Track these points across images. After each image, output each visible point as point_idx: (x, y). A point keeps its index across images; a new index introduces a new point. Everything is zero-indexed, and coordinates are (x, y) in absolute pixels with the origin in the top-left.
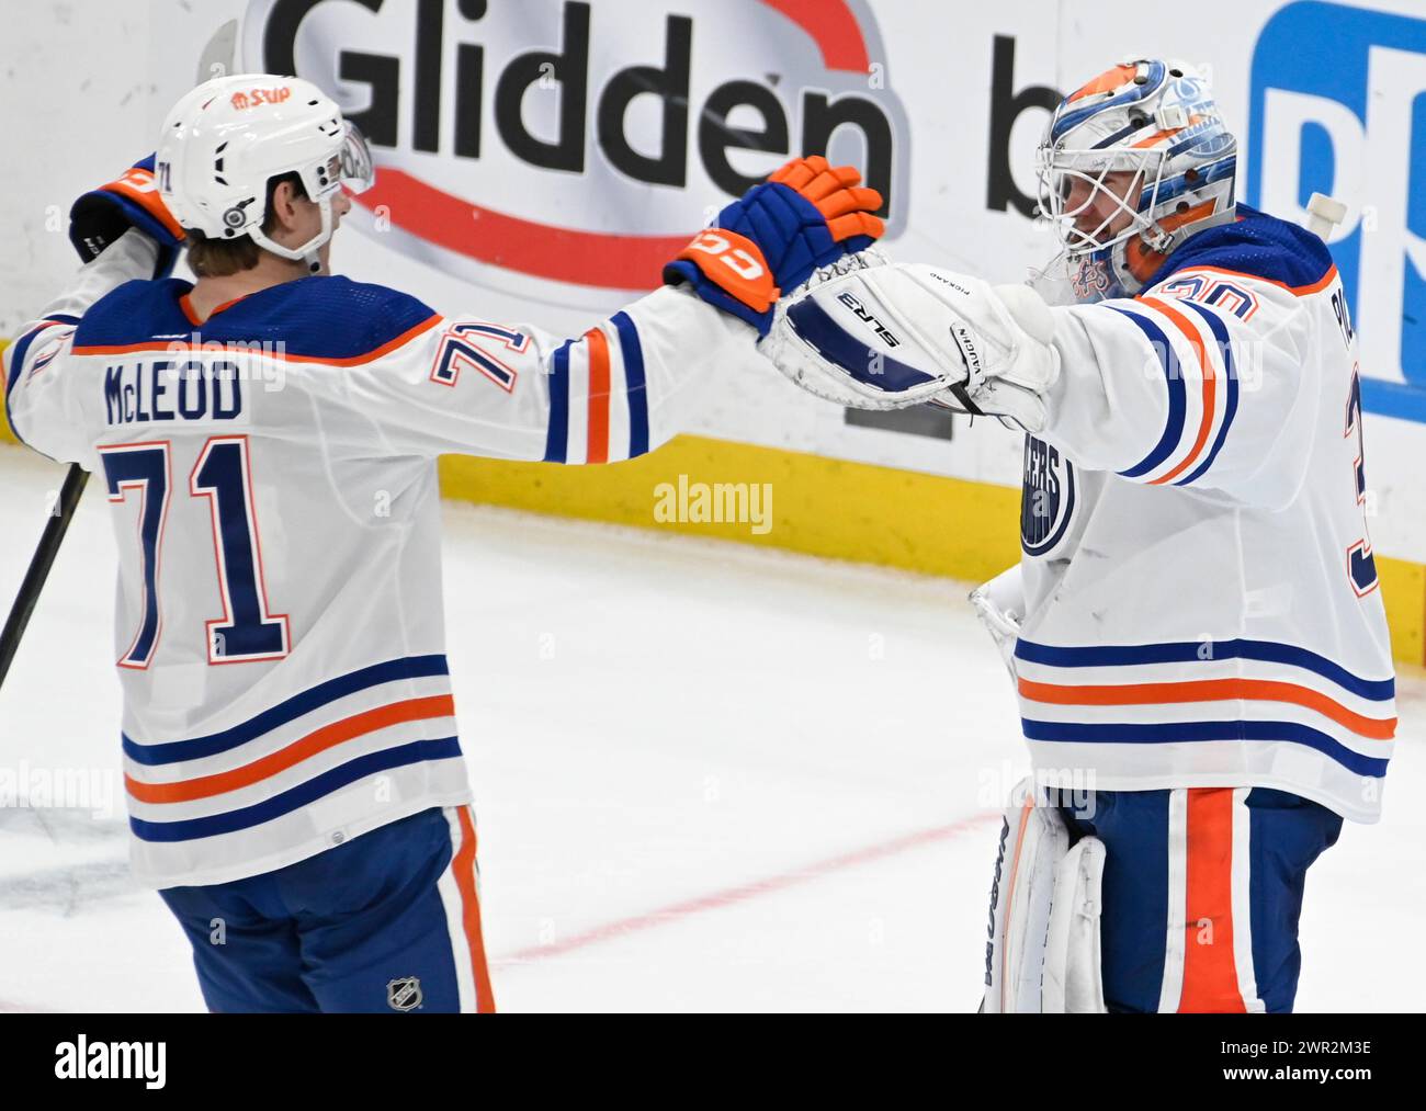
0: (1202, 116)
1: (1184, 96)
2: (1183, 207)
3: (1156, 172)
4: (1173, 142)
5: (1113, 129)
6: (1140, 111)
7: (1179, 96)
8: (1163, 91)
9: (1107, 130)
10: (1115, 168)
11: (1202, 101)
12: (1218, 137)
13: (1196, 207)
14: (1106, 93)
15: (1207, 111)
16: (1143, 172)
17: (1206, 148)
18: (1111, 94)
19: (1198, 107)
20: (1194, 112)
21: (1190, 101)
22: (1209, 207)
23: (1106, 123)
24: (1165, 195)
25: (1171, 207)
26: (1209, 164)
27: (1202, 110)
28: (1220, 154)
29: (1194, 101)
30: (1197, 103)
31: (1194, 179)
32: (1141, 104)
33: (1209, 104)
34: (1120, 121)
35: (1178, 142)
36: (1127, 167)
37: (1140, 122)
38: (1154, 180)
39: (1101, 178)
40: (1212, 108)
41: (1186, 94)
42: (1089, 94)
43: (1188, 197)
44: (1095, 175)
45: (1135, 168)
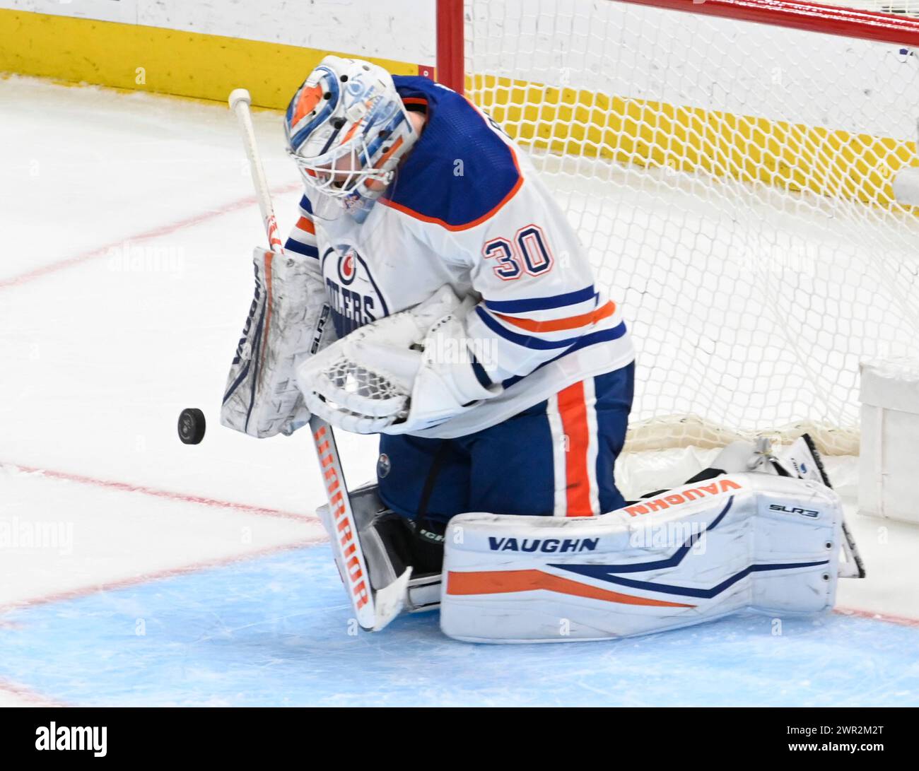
0: (371, 99)
1: (355, 94)
2: (386, 150)
3: (362, 146)
4: (363, 126)
5: (326, 137)
6: (336, 118)
7: (353, 95)
8: (343, 97)
9: (323, 139)
10: (338, 157)
11: (366, 91)
12: (387, 107)
13: (393, 146)
14: (311, 113)
15: (373, 95)
16: (355, 151)
17: (383, 117)
18: (314, 113)
19: (366, 96)
20: (366, 100)
21: (360, 95)
22: (400, 140)
23: (321, 136)
24: (372, 152)
25: (379, 154)
26: (389, 122)
27: (370, 96)
28: (392, 114)
29: (363, 93)
30: (365, 93)
31: (384, 135)
32: (335, 114)
33: (372, 89)
34: (328, 131)
35: (366, 123)
36: (344, 153)
37: (339, 124)
38: (362, 149)
39: (333, 166)
40: (375, 90)
41: (356, 91)
42: (301, 118)
43: (386, 144)
44: (329, 167)
45: (348, 151)
